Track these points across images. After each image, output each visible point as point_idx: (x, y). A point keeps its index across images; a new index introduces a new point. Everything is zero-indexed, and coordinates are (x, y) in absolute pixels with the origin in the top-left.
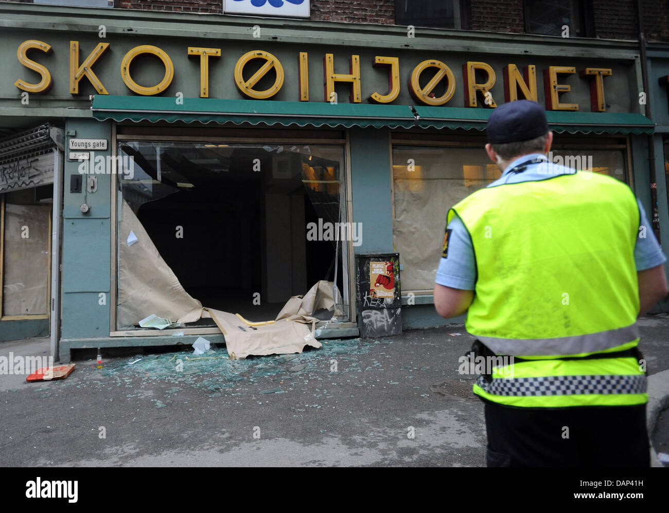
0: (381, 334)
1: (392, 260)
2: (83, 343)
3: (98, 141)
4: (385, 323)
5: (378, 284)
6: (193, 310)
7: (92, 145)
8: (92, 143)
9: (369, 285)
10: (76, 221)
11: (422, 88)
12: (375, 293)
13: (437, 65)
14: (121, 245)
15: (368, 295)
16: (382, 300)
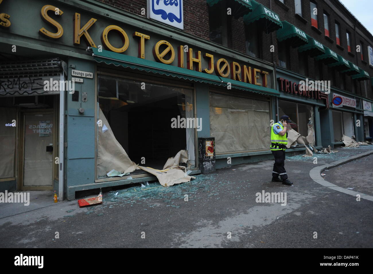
0: (210, 172)
1: (213, 140)
2: (83, 187)
3: (88, 73)
4: (210, 167)
5: (208, 151)
6: (130, 166)
7: (85, 74)
8: (85, 73)
9: (206, 151)
10: (74, 118)
11: (220, 69)
12: (207, 154)
13: (225, 61)
14: (99, 132)
15: (205, 155)
16: (210, 157)
